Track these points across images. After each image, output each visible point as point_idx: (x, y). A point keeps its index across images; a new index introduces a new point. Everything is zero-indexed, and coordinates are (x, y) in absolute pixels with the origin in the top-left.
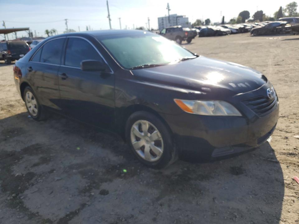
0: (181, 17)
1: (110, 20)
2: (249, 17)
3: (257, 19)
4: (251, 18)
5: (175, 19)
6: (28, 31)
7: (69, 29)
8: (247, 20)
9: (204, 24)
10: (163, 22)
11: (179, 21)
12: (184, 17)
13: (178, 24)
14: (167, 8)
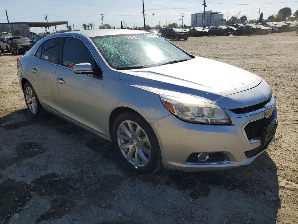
0: (216, 13)
1: (144, 15)
2: (291, 14)
4: (292, 16)
5: (210, 16)
6: (66, 25)
7: (104, 24)
8: (288, 18)
9: (240, 21)
10: (197, 19)
11: (213, 18)
12: (218, 14)
13: (212, 21)
14: (203, 5)
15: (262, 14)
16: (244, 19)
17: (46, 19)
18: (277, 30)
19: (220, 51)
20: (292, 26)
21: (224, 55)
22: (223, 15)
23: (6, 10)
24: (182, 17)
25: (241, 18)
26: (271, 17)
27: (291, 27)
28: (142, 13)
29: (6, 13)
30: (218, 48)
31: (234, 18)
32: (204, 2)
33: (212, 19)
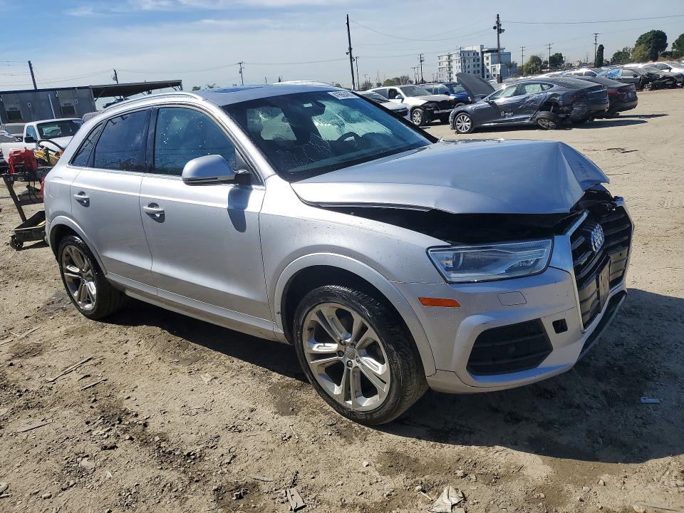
0: (495, 51)
2: (666, 45)
5: (479, 57)
8: (661, 53)
10: (450, 65)
13: (485, 68)
15: (601, 48)
16: (557, 59)
17: (116, 78)
22: (509, 54)
23: (29, 62)
24: (421, 61)
26: (619, 53)
28: (347, 54)
29: (31, 68)
32: (498, 22)
33: (485, 65)
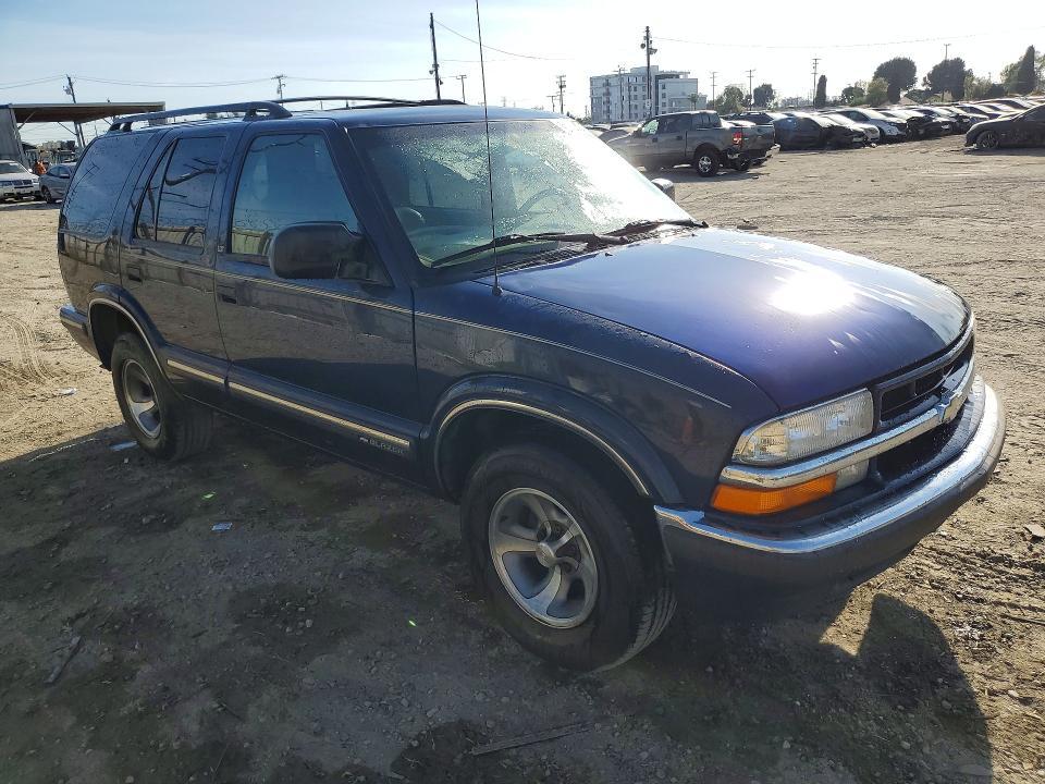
0: (673, 76)
1: (438, 81)
2: (913, 81)
3: (943, 90)
4: (919, 86)
8: (906, 93)
9: (753, 102)
10: (608, 94)
11: (664, 91)
12: (681, 77)
13: (661, 100)
14: (643, 46)
15: (823, 80)
16: (764, 93)
17: (70, 90)
18: (895, 132)
19: (744, 205)
20: (940, 119)
21: (767, 220)
22: (696, 81)
24: (561, 87)
25: (756, 91)
26: (851, 88)
27: (938, 123)
28: (431, 72)
30: (734, 196)
31: (732, 92)
32: (647, 38)
33: (660, 96)
